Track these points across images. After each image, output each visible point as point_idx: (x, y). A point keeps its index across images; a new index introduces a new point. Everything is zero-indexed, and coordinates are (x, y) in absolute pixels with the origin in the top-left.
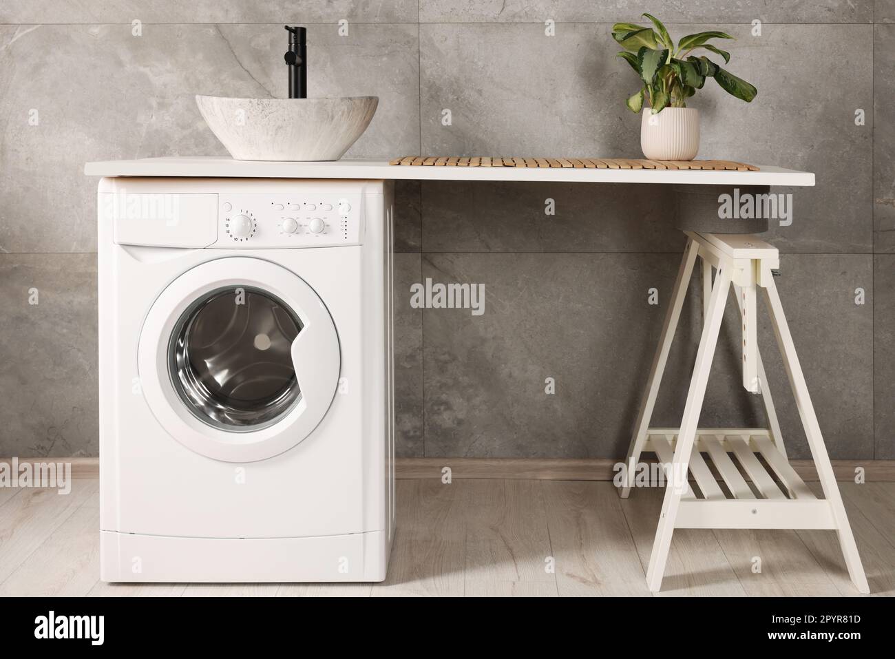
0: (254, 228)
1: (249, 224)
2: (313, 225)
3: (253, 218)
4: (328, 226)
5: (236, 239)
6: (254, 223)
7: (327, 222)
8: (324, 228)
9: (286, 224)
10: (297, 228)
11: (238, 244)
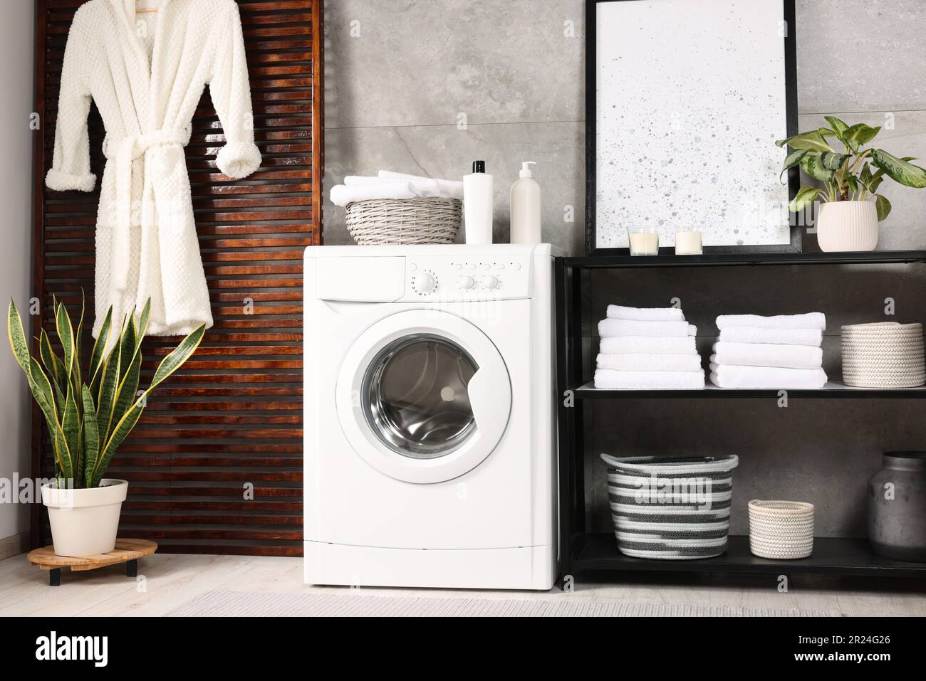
0: (436, 284)
1: (432, 281)
2: (488, 281)
3: (435, 276)
4: (501, 282)
5: (420, 294)
6: (436, 280)
7: (499, 279)
8: (496, 284)
9: (464, 281)
10: (472, 285)
11: (422, 298)
